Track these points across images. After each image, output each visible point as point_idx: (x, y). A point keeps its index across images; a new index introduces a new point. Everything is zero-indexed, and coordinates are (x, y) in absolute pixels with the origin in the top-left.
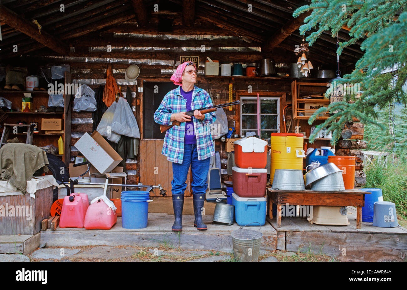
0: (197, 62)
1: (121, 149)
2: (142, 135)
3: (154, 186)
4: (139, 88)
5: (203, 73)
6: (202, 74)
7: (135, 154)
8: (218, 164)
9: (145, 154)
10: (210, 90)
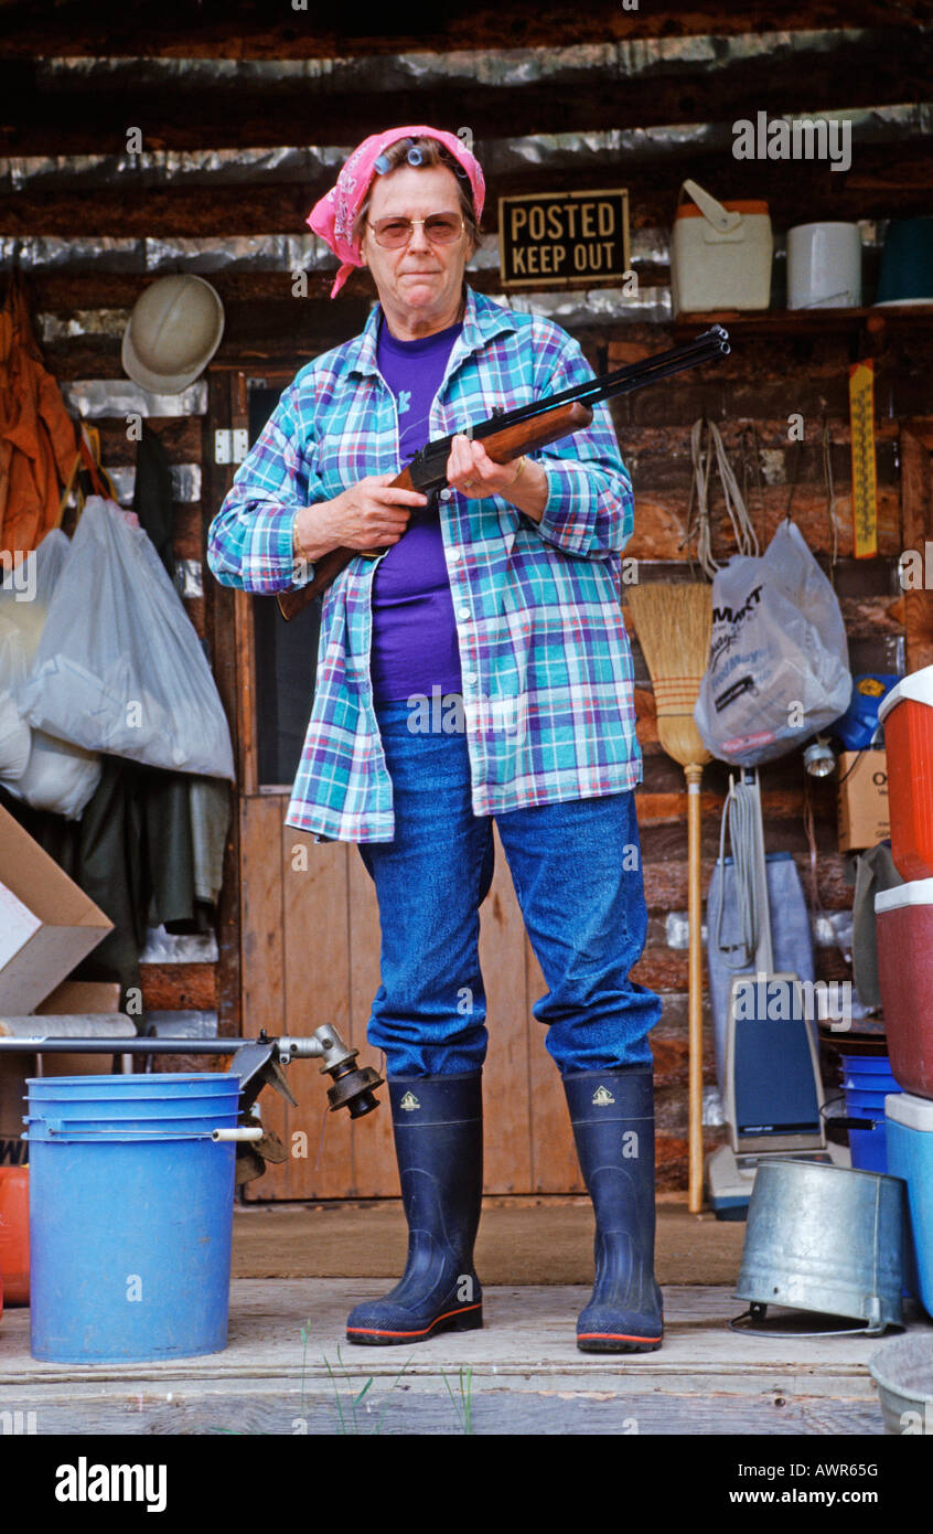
0: (617, 237)
1: (104, 857)
2: (250, 760)
3: (284, 1044)
4: (222, 438)
5: (660, 308)
6: (655, 319)
7: (204, 892)
8: (792, 944)
9: (276, 890)
10: (713, 426)
